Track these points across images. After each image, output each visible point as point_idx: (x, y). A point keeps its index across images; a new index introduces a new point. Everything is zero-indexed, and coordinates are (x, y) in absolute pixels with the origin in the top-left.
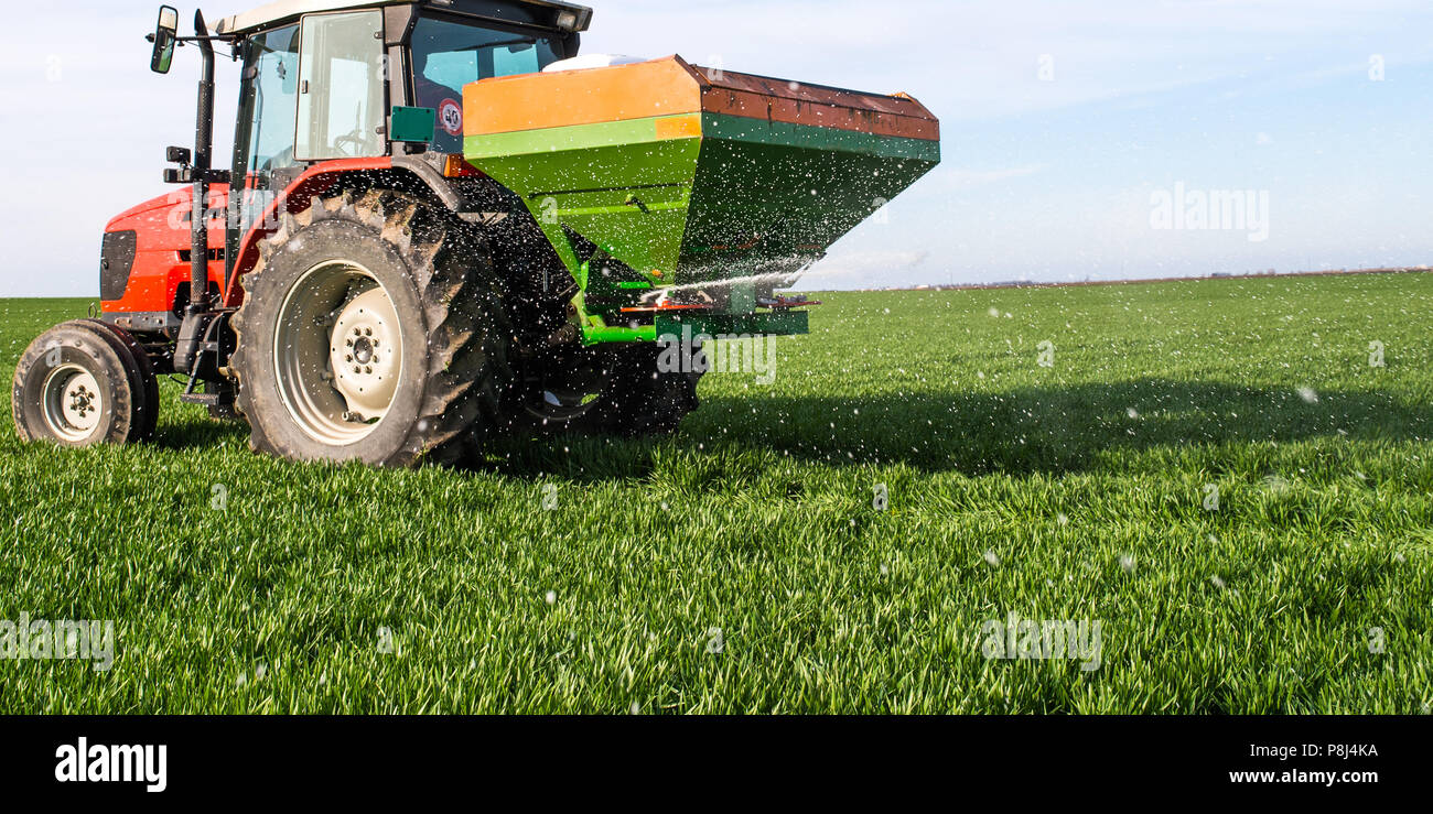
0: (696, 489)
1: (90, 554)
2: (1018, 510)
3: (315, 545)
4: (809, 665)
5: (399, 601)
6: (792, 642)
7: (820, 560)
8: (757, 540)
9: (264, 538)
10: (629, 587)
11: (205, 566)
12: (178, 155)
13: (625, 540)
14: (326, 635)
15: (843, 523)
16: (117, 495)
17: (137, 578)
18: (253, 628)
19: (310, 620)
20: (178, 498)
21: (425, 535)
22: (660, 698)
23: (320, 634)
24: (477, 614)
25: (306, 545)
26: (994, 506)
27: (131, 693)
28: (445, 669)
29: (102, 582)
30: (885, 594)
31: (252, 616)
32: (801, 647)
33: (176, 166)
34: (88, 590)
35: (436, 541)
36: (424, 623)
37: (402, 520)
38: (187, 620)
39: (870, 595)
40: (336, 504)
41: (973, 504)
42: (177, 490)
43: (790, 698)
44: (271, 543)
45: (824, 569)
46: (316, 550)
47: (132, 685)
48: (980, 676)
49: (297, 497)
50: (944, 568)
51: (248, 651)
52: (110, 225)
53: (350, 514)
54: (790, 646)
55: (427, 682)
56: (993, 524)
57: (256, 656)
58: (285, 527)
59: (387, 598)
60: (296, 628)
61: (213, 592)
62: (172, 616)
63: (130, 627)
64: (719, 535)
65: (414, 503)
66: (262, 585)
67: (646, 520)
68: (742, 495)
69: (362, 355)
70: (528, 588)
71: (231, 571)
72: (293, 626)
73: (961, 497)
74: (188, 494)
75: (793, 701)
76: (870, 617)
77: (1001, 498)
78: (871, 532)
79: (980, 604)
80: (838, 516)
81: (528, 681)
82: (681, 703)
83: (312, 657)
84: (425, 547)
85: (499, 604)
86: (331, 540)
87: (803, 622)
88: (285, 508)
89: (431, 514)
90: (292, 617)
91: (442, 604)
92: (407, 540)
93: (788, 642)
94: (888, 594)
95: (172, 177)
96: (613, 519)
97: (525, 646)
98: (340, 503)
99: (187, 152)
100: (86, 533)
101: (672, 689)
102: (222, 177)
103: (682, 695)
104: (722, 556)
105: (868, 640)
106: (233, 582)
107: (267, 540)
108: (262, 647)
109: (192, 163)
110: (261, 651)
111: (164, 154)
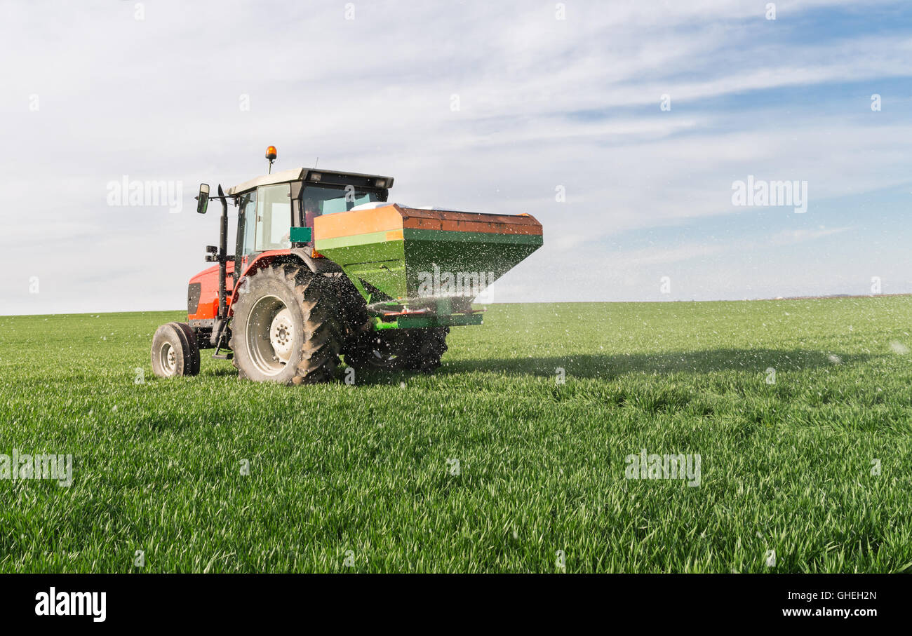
0: (651, 410)
1: (329, 439)
2: (844, 426)
3: (444, 436)
4: (722, 509)
5: (490, 467)
6: (712, 495)
7: (726, 452)
8: (688, 439)
9: (417, 432)
10: (616, 462)
11: (388, 446)
12: (212, 249)
13: (612, 437)
14: (453, 483)
15: (737, 430)
16: (341, 408)
17: (353, 451)
18: (414, 479)
19: (444, 474)
20: (371, 410)
21: (502, 432)
22: (636, 524)
23: (449, 483)
24: (533, 474)
25: (439, 436)
26: (829, 423)
27: (354, 510)
28: (517, 503)
29: (336, 453)
30: (765, 471)
31: (413, 472)
32: (716, 499)
33: (211, 254)
34: (329, 456)
35: (508, 435)
36: (504, 479)
37: (489, 423)
38: (380, 474)
39: (756, 471)
40: (454, 414)
41: (816, 422)
42: (370, 407)
43: (712, 526)
44: (421, 435)
45: (729, 456)
46: (444, 439)
47: (354, 506)
48: (825, 519)
49: (433, 411)
50: (800, 458)
51: (412, 490)
52: (192, 280)
53: (461, 420)
54: (711, 498)
55: (508, 510)
56: (831, 434)
57: (416, 493)
58: (427, 426)
59: (484, 465)
60: (436, 480)
61: (392, 459)
62: (372, 471)
63: (351, 476)
64: (665, 436)
65: (496, 416)
66: (418, 457)
67: (623, 428)
68: (677, 413)
69: (283, 336)
70: (559, 461)
71: (401, 449)
72: (435, 478)
73: (809, 417)
74: (377, 409)
75: (714, 529)
76: (757, 484)
77: (834, 420)
78: (755, 436)
79: (823, 480)
80: (735, 427)
81: (562, 512)
82: (649, 526)
83: (446, 494)
84: (502, 438)
85: (544, 469)
86: (452, 434)
87: (717, 485)
88: (427, 417)
89: (504, 422)
90: (434, 473)
91: (514, 468)
92: (492, 435)
93: (709, 496)
94: (767, 471)
95: (209, 259)
96: (605, 426)
97: (560, 492)
98: (456, 414)
99: (216, 248)
100: (326, 428)
101: (643, 518)
102: (231, 258)
103: (649, 522)
104: (668, 448)
105: (756, 497)
106: (402, 454)
107: (419, 433)
108: (419, 489)
109: (218, 253)
110: (419, 490)
111: (205, 249)
